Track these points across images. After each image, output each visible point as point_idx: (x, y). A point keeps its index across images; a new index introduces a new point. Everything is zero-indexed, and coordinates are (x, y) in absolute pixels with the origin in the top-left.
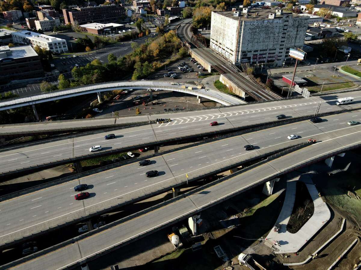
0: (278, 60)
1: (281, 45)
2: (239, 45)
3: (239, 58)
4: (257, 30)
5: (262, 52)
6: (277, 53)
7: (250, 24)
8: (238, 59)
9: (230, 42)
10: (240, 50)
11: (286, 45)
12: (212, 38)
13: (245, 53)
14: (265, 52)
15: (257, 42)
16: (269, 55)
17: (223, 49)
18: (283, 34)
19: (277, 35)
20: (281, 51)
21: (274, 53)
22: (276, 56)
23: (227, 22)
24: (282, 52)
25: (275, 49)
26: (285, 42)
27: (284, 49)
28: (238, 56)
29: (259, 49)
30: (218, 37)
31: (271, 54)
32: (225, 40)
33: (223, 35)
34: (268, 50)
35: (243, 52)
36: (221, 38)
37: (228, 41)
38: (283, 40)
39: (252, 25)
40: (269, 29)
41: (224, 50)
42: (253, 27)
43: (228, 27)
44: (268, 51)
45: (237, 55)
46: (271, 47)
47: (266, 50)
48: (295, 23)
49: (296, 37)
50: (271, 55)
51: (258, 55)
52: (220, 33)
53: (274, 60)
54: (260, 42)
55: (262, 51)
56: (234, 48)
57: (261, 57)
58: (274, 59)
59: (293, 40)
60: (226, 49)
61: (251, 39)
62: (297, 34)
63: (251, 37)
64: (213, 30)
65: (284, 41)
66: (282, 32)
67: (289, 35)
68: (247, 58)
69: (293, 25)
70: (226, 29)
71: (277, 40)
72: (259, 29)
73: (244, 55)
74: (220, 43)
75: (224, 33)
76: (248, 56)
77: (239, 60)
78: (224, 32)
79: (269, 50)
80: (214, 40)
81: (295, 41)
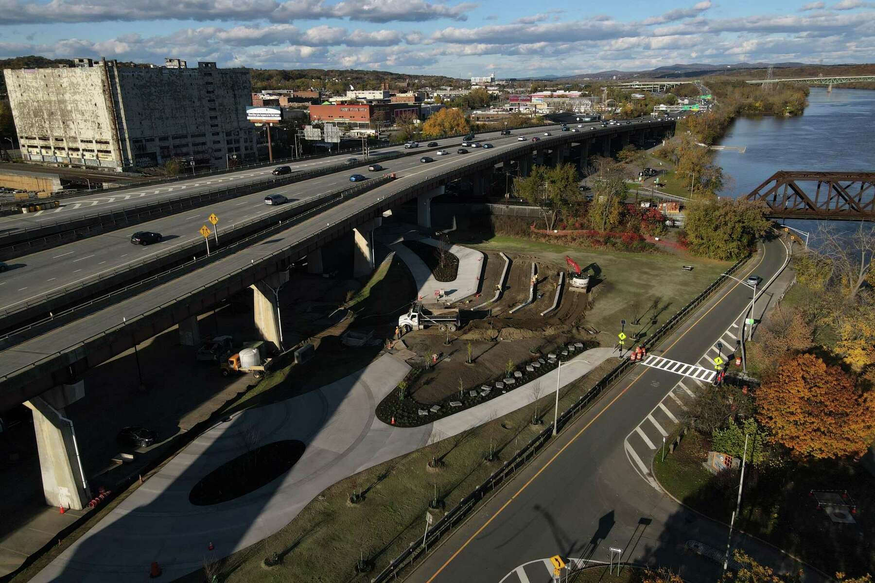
0: (216, 159)
1: (212, 126)
2: (121, 123)
3: (130, 157)
4: (153, 90)
5: (177, 142)
6: (209, 144)
7: (133, 75)
8: (127, 159)
9: (89, 124)
10: (127, 136)
11: (222, 127)
12: (24, 135)
13: (141, 144)
14: (184, 141)
15: (161, 118)
16: (196, 149)
17: (70, 149)
18: (209, 101)
19: (197, 104)
20: (216, 138)
21: (204, 144)
22: (210, 150)
23: (65, 82)
24: (219, 142)
25: (204, 135)
26: (219, 119)
27: (221, 135)
28: (125, 150)
29: (169, 134)
30: (47, 125)
31: (198, 145)
32: (72, 126)
33: (63, 115)
34: (189, 137)
35: (134, 141)
36: (58, 124)
37: (82, 125)
38: (213, 114)
39: (137, 78)
40: (179, 90)
41: (77, 150)
42: (141, 83)
43: (72, 91)
44: (190, 140)
45: (122, 150)
46: (193, 129)
47: (186, 137)
48: (225, 79)
49: (237, 110)
50: (200, 148)
51: (171, 147)
52: (51, 114)
53: (209, 160)
54: (167, 118)
55: (177, 138)
56: (108, 134)
57: (179, 151)
58: (206, 156)
59: (233, 116)
60: (82, 146)
61: (145, 109)
62: (236, 103)
63: (144, 106)
64: (22, 113)
65: (216, 117)
66: (207, 97)
67: (221, 105)
68: (148, 155)
69: (223, 83)
70: (67, 96)
71: (201, 114)
72: (155, 88)
73: (139, 148)
74: (57, 139)
75: (62, 110)
76: (149, 151)
77: (131, 162)
78: (62, 106)
79: (192, 136)
80: (35, 139)
81: (238, 118)
